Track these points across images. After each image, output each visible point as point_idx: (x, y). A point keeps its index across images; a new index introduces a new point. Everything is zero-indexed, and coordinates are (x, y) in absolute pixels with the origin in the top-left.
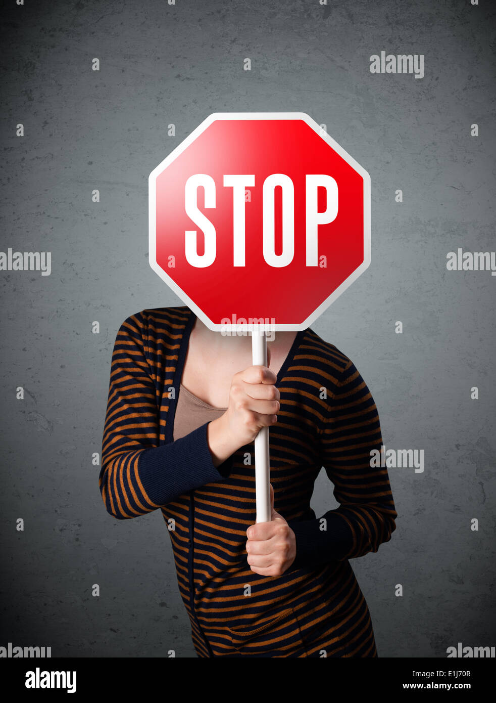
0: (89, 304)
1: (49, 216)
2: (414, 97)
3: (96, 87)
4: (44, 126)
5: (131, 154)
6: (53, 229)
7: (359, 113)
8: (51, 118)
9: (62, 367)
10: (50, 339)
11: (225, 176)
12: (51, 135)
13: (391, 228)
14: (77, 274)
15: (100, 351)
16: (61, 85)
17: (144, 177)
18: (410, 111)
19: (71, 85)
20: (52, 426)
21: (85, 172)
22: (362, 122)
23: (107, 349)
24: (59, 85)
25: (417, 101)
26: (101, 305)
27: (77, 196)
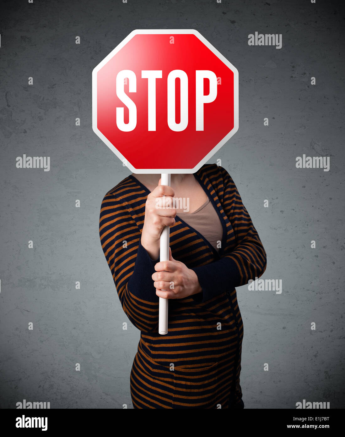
0: (285, 230)
1: (313, 291)
2: (56, 374)
3: (280, 381)
4: (317, 354)
5: (256, 335)
6: (311, 282)
7: (95, 363)
8: (312, 359)
9: (305, 187)
10: (313, 206)
11: (142, 71)
12: (312, 347)
13: (72, 283)
14: (294, 251)
15: (277, 198)
16: (305, 382)
17: (247, 319)
18: (59, 364)
19: (298, 382)
20: (311, 145)
21: (288, 322)
22: (93, 357)
23: (272, 199)
24: (306, 382)
25: (54, 371)
26: (276, 229)
27: (294, 306)
